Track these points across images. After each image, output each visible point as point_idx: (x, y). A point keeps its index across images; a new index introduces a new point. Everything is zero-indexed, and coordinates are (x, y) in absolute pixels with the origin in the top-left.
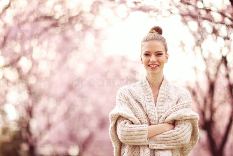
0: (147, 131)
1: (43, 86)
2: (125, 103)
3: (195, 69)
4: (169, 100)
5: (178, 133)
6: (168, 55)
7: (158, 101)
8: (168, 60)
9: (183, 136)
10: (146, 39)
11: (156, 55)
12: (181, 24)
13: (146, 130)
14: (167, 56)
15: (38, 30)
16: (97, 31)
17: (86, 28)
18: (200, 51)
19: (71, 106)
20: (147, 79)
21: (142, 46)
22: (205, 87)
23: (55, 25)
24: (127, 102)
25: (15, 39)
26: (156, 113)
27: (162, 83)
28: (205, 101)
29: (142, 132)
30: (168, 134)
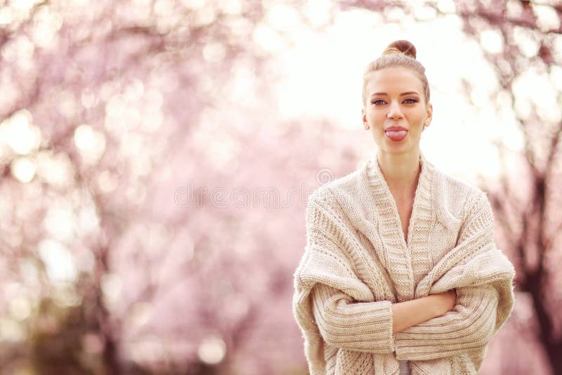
0: (391, 322)
1: (132, 194)
2: (330, 242)
3: (499, 145)
4: (439, 227)
5: (467, 322)
6: (431, 107)
7: (411, 229)
8: (431, 120)
9: (477, 330)
10: (376, 65)
11: (403, 103)
12: (462, 35)
13: (389, 320)
14: (430, 110)
15: (118, 61)
16: (259, 61)
17: (233, 52)
18: (509, 101)
19: (202, 243)
20: (382, 171)
21: (366, 82)
22: (522, 189)
23: (159, 48)
24: (335, 238)
25: (60, 81)
26: (410, 266)
27: (420, 180)
28: (525, 225)
29: (379, 326)
30: (442, 325)
